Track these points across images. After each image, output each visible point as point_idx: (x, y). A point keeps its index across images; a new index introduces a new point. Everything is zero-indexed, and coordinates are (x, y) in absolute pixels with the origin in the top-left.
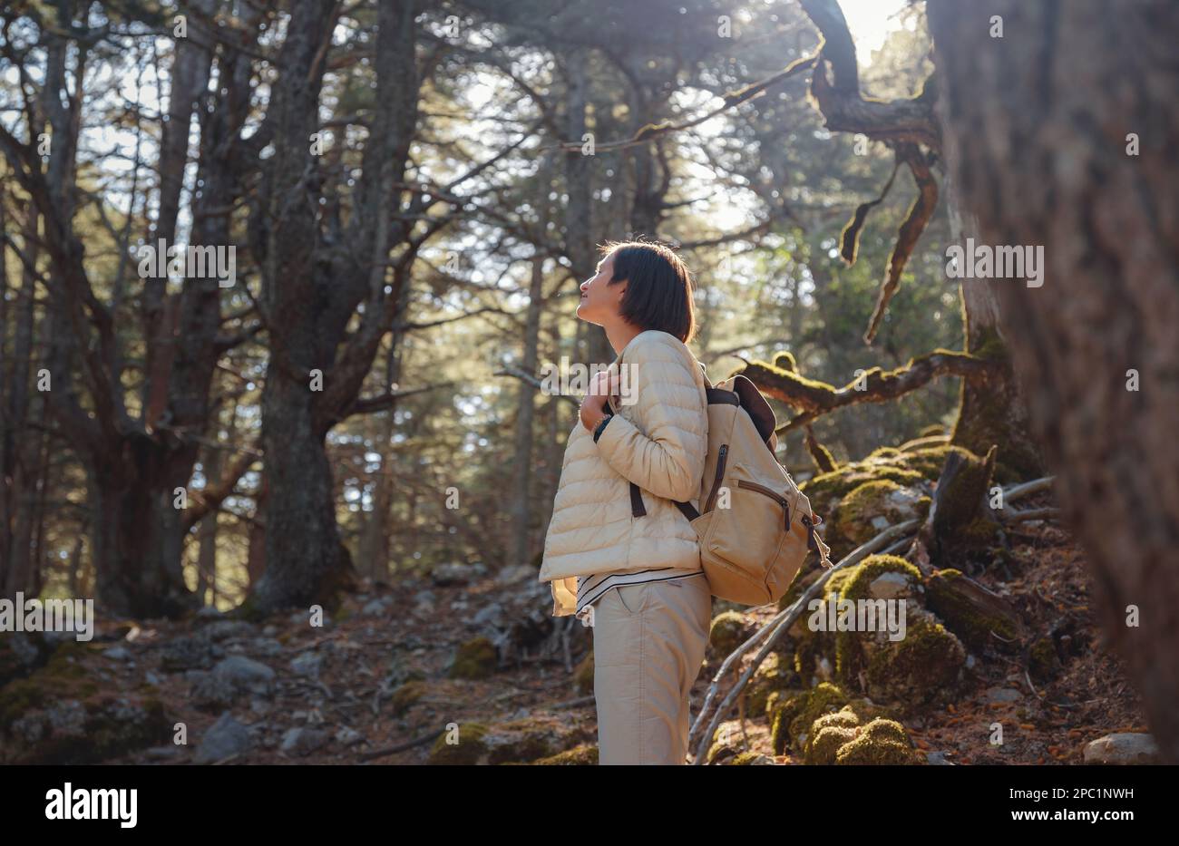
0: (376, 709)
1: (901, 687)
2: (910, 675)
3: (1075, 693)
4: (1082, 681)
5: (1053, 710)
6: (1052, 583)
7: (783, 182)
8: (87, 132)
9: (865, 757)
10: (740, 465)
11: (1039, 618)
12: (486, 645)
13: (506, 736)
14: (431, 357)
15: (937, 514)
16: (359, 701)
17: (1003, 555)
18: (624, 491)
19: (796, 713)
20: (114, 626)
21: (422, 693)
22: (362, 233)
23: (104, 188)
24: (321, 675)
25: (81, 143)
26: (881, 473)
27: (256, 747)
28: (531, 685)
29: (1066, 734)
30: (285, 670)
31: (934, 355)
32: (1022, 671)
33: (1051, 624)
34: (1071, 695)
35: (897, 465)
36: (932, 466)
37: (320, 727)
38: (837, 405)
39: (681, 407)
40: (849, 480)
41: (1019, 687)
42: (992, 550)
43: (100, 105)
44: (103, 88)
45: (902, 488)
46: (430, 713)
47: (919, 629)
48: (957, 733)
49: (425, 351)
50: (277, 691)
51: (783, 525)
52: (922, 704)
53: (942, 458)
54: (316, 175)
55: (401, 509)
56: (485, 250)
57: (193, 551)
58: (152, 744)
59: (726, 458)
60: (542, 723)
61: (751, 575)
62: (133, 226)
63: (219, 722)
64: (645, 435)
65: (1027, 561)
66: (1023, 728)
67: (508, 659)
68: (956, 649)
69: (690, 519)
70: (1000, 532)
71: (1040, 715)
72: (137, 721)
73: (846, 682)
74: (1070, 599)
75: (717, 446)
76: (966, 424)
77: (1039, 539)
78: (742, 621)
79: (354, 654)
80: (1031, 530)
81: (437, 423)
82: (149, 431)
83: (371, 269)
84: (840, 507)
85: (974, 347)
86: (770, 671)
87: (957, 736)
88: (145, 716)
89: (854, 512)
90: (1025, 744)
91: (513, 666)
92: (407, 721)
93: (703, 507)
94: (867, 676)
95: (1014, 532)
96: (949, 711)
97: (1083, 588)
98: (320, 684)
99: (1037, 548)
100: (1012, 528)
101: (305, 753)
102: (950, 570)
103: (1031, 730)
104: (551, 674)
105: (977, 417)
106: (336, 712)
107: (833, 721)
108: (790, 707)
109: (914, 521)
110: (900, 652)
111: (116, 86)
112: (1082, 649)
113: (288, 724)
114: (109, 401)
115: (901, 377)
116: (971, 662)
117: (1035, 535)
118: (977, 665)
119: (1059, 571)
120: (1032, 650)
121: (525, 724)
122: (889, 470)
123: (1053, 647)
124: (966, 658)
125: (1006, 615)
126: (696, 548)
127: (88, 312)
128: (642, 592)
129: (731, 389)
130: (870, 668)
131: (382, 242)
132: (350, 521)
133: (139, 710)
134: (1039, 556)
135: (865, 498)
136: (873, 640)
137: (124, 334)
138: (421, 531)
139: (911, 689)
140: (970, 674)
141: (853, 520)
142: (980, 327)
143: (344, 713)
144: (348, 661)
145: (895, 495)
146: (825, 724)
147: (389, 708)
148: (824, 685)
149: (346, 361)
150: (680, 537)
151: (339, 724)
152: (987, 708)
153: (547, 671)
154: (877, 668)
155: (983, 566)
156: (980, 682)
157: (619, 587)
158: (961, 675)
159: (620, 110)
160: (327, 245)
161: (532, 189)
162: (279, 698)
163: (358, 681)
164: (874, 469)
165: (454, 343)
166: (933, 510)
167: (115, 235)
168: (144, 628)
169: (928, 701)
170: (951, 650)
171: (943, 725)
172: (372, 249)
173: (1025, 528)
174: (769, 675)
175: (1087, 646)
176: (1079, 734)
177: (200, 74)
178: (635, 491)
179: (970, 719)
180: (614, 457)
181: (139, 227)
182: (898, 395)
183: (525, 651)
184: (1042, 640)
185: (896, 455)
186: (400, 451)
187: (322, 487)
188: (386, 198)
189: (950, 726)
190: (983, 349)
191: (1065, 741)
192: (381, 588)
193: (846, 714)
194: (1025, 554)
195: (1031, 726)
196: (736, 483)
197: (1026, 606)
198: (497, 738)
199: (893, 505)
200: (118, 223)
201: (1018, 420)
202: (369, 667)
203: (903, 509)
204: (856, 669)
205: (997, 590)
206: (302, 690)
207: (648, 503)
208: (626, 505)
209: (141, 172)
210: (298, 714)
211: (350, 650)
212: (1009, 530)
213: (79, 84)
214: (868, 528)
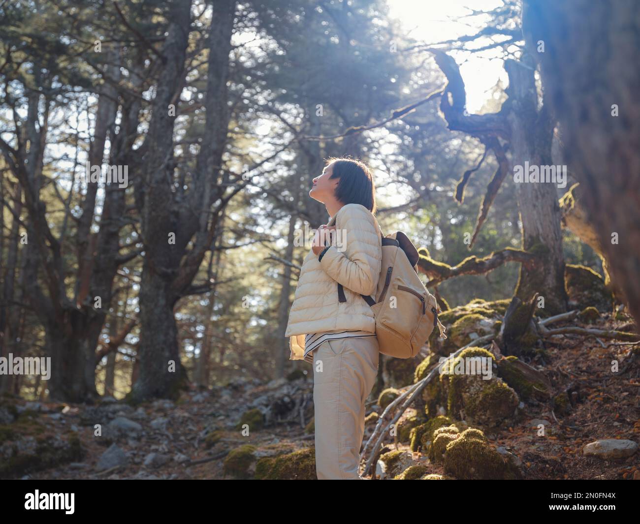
0: (196, 445)
1: (483, 417)
2: (488, 411)
3: (579, 422)
4: (583, 416)
5: (567, 430)
6: (567, 367)
7: (426, 180)
8: (49, 146)
9: (462, 448)
10: (399, 277)
11: (560, 383)
12: (258, 413)
13: (266, 452)
14: (234, 273)
15: (505, 330)
16: (187, 442)
17: (541, 352)
18: (334, 289)
19: (425, 431)
20: (55, 406)
21: (222, 437)
22: (196, 195)
23: (58, 178)
24: (167, 429)
25: (46, 152)
26: (475, 311)
27: (130, 462)
28: (282, 434)
29: (573, 441)
30: (147, 426)
31: (505, 250)
32: (550, 411)
33: (567, 386)
34: (577, 423)
35: (484, 307)
36: (503, 308)
37: (165, 453)
38: (452, 276)
39: (368, 243)
40: (457, 314)
41: (548, 419)
42: (535, 350)
43: (57, 132)
44: (59, 123)
45: (486, 318)
46: (226, 446)
47: (493, 386)
48: (513, 442)
49: (231, 270)
50: (142, 436)
51: (422, 311)
52: (494, 427)
53: (508, 305)
54: (171, 162)
55: (216, 357)
56: (264, 215)
57: (102, 376)
58: (73, 460)
59: (391, 274)
60: (286, 446)
61: (403, 337)
62: (73, 198)
63: (110, 449)
64: (347, 257)
65: (554, 356)
66: (550, 439)
67: (270, 421)
68: (514, 397)
69: (371, 305)
70: (539, 341)
71: (560, 432)
72: (65, 448)
73: (453, 415)
74: (577, 374)
75: (387, 267)
76: (522, 289)
77: (560, 345)
78: (397, 393)
79: (186, 419)
80: (556, 340)
81: (236, 310)
82: (79, 307)
83: (200, 214)
84: (452, 328)
85: (527, 247)
86: (412, 418)
87: (514, 443)
88: (69, 446)
89: (459, 330)
90: (551, 447)
91: (273, 425)
92: (213, 450)
93: (378, 300)
94: (465, 412)
95: (547, 341)
96: (509, 431)
97: (584, 368)
98: (166, 433)
99: (560, 349)
100: (546, 339)
101: (157, 466)
102: (511, 357)
103: (555, 440)
104: (293, 429)
105: (528, 285)
106: (175, 447)
107: (445, 430)
108: (422, 428)
109: (492, 335)
110: (483, 398)
111: (66, 121)
112: (583, 399)
113: (148, 452)
114: (57, 290)
115: (487, 262)
116: (522, 405)
117: (558, 342)
118: (525, 408)
119: (572, 361)
120: (556, 400)
121: (277, 446)
122: (479, 309)
123: (568, 398)
124: (519, 403)
125: (542, 381)
126: (373, 321)
127: (48, 243)
128: (342, 343)
129: (395, 238)
130: (466, 407)
131: (207, 200)
132: (188, 362)
133: (66, 442)
134: (561, 353)
135: (466, 323)
136: (468, 392)
137: (67, 257)
138: (226, 368)
139: (489, 418)
140: (521, 412)
141: (459, 335)
142: (531, 237)
143: (179, 447)
144: (182, 423)
145: (482, 322)
146: (440, 432)
147: (204, 445)
148: (441, 417)
149: (186, 264)
150: (365, 314)
151: (176, 452)
152: (530, 429)
153: (291, 427)
154: (470, 407)
155: (530, 358)
156: (527, 416)
157: (329, 341)
158: (516, 412)
159: (339, 139)
160: (177, 202)
161: (290, 183)
162: (144, 440)
163: (187, 432)
164: (471, 309)
165: (247, 266)
166: (503, 328)
167: (63, 201)
168: (72, 407)
169: (498, 426)
170: (511, 397)
171: (506, 438)
172: (201, 204)
173: (553, 339)
174: (412, 420)
175: (586, 398)
176: (581, 441)
177: (111, 114)
178: (340, 288)
179: (521, 435)
180: (329, 269)
181: (76, 199)
182: (485, 271)
183: (279, 417)
184: (562, 394)
185: (483, 303)
186: (216, 324)
187: (171, 333)
188: (210, 176)
189: (510, 439)
190: (532, 248)
191: (573, 445)
192: (202, 388)
193: (452, 428)
194: (553, 352)
195: (554, 438)
196: (397, 287)
197: (553, 377)
198: (261, 453)
199: (482, 327)
200: (65, 195)
201: (551, 286)
202: (194, 426)
203: (487, 329)
204: (459, 408)
205: (538, 369)
206: (157, 436)
207: (347, 295)
208: (335, 296)
209: (78, 169)
210: (153, 447)
211: (184, 417)
212: (544, 340)
213: (46, 120)
214: (467, 339)
